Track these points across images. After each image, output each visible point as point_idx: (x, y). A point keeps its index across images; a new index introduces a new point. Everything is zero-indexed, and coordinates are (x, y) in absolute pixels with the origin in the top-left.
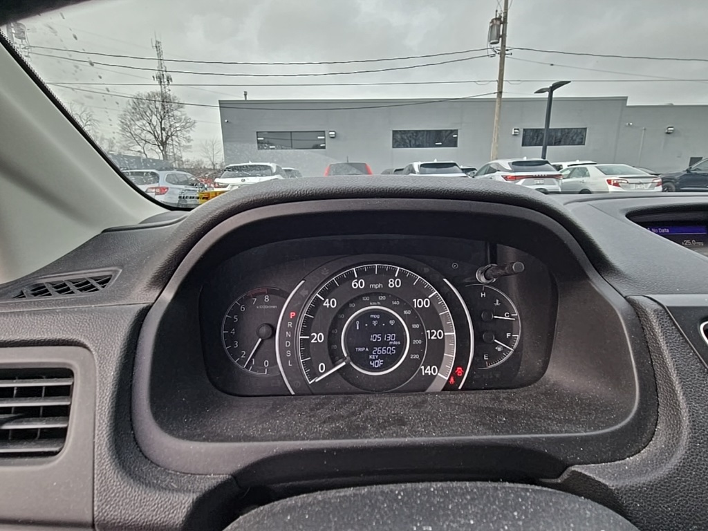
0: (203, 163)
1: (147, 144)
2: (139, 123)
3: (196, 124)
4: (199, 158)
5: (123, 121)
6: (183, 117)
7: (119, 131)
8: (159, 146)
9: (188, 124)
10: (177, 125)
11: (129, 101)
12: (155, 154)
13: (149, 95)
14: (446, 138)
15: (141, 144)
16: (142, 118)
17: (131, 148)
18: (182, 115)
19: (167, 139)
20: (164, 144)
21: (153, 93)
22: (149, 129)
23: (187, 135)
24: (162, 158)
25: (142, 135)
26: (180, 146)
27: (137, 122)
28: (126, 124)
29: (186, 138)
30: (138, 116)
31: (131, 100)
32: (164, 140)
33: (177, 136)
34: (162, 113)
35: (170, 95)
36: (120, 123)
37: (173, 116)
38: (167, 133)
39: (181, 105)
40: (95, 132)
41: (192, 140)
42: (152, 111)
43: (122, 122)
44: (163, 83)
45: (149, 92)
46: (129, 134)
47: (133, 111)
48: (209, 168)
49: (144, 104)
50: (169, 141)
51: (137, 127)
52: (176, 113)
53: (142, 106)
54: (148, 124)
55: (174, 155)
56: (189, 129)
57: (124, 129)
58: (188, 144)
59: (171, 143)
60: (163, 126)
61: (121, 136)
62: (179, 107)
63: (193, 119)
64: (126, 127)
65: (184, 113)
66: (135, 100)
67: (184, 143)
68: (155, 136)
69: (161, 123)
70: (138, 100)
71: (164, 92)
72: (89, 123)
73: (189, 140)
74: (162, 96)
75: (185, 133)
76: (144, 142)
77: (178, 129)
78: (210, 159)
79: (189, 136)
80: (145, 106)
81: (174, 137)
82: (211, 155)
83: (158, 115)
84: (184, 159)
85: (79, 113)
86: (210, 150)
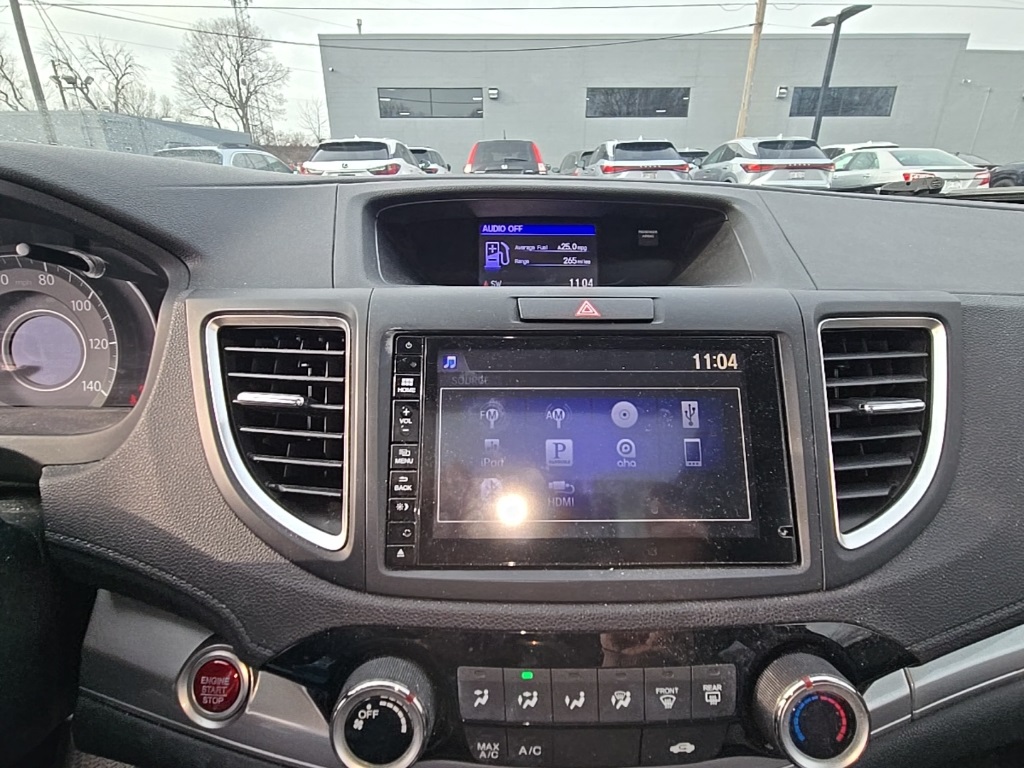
0: (303, 138)
1: (219, 106)
2: (205, 71)
3: (290, 74)
4: (297, 130)
5: (180, 67)
6: (271, 62)
7: (175, 84)
8: (236, 109)
9: (279, 75)
10: (263, 75)
11: (186, 34)
12: (231, 123)
13: (217, 23)
14: (671, 102)
15: (209, 106)
16: (208, 63)
17: (196, 113)
18: (270, 59)
19: (248, 98)
20: (243, 106)
21: (222, 20)
22: (219, 80)
23: (277, 92)
24: (242, 130)
25: (211, 90)
26: (269, 111)
27: (201, 70)
28: (185, 73)
29: (276, 97)
30: (202, 59)
31: (189, 32)
32: (244, 100)
33: (263, 93)
34: (239, 54)
35: (250, 25)
36: (176, 71)
37: (257, 60)
38: (248, 89)
39: (265, 42)
40: (140, 85)
41: (286, 101)
42: (223, 53)
43: (179, 70)
44: (238, 5)
45: (216, 18)
46: (191, 90)
47: (195, 51)
48: (313, 145)
49: (210, 39)
50: (252, 102)
51: (202, 79)
52: (260, 55)
53: (207, 43)
54: (218, 73)
55: (262, 123)
56: (279, 82)
57: (182, 82)
58: (280, 108)
59: (255, 104)
60: (241, 77)
61: (179, 92)
62: (264, 46)
63: (285, 66)
64: (185, 78)
65: (271, 55)
66: (196, 34)
67: (272, 106)
68: (229, 93)
69: (237, 71)
70: (201, 32)
71: (240, 19)
72: (129, 70)
73: (281, 101)
74: (238, 28)
75: (274, 89)
76: (214, 102)
77: (265, 81)
78: (315, 133)
79: (281, 95)
80: (213, 43)
81: (259, 96)
82: (316, 126)
83: (232, 59)
84: (275, 131)
85: (114, 55)
86: (314, 117)
